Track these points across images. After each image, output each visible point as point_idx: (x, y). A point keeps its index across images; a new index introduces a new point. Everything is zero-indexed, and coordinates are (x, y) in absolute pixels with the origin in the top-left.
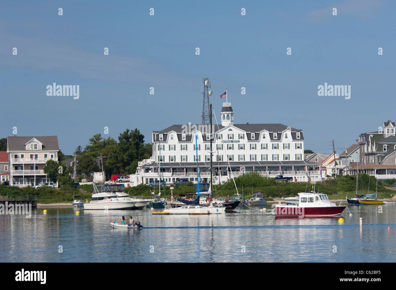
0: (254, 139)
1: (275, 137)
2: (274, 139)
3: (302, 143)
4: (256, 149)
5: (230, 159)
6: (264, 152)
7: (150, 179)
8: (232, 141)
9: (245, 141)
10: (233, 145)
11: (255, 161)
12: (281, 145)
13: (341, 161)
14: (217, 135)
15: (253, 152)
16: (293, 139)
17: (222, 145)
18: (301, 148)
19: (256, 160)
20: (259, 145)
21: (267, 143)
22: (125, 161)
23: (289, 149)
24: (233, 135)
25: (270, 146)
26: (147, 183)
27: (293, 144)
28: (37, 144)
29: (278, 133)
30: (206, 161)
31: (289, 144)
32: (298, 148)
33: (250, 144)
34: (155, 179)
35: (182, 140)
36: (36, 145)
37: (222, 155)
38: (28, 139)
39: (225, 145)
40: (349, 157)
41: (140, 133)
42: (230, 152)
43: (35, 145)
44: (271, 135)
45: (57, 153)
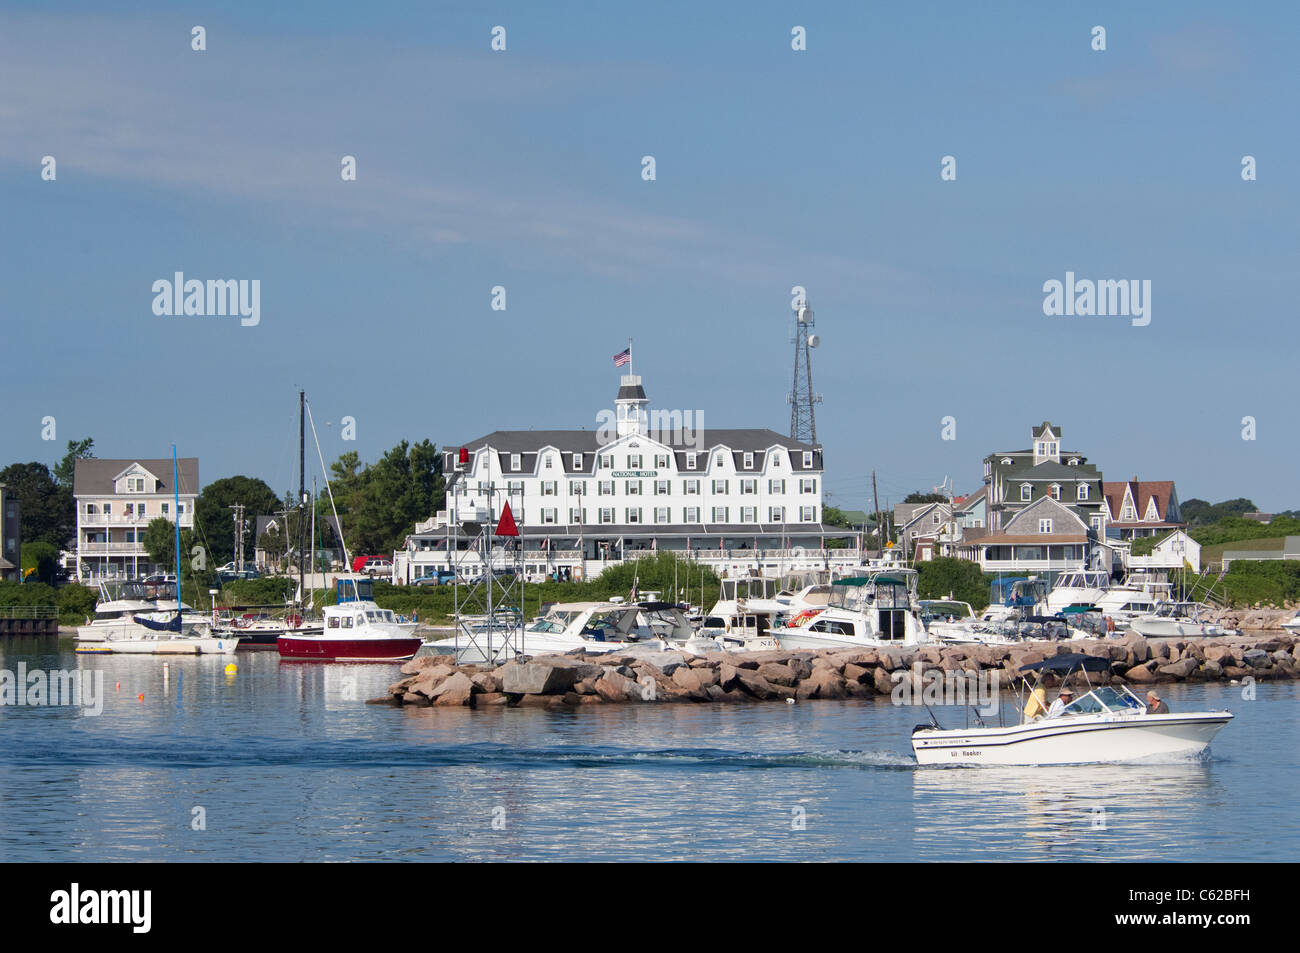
0: (695, 468)
1: (749, 464)
2: (745, 467)
3: (818, 478)
4: (698, 493)
5: (634, 519)
6: (720, 501)
7: (426, 568)
8: (638, 474)
9: (670, 473)
10: (640, 482)
11: (695, 523)
12: (763, 483)
13: (956, 525)
14: (600, 457)
15: (692, 501)
16: (794, 469)
17: (613, 482)
18: (815, 492)
19: (698, 521)
20: (706, 483)
21: (727, 478)
22: (396, 521)
23: (784, 492)
24: (641, 457)
25: (735, 487)
26: (417, 575)
27: (793, 480)
28: (144, 478)
29: (755, 454)
30: (571, 522)
31: (784, 481)
32: (808, 490)
33: (685, 482)
34: (439, 567)
35: (513, 469)
36: (140, 481)
37: (613, 509)
38: (122, 465)
39: (620, 483)
40: (969, 513)
41: (434, 451)
42: (634, 502)
43: (138, 480)
44: (737, 459)
45: (193, 501)
